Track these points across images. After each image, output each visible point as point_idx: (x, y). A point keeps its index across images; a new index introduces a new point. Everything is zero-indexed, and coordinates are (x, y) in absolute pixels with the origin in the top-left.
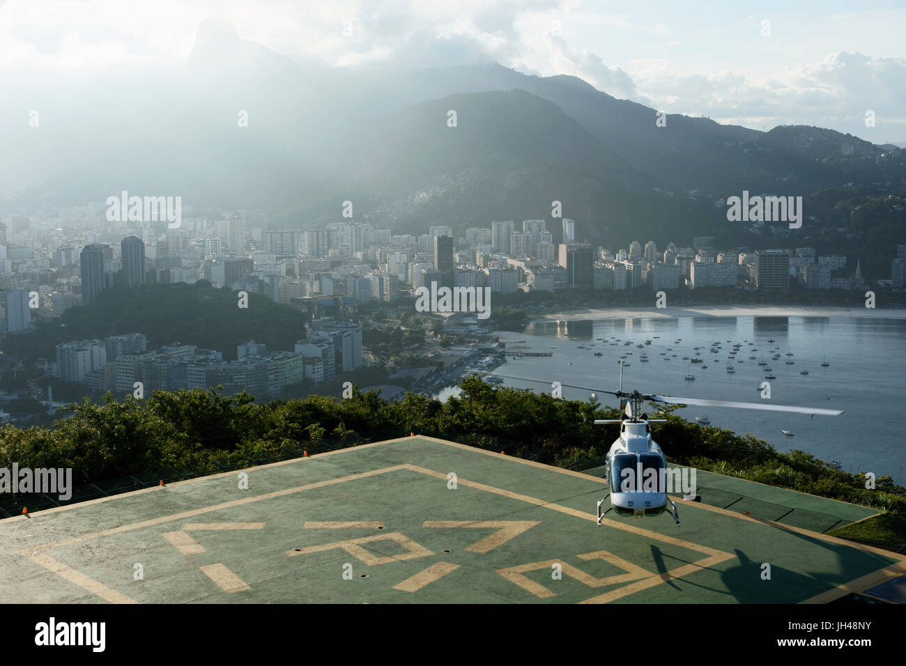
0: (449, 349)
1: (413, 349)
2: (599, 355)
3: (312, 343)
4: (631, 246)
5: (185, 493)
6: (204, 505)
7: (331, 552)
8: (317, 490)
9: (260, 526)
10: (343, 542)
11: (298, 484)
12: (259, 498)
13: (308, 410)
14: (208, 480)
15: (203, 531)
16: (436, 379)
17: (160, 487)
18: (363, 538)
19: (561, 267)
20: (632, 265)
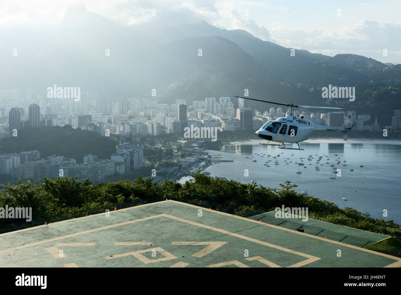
0: (185, 159)
1: (167, 158)
2: (255, 161)
3: (119, 155)
4: (270, 110)
5: (57, 228)
6: (66, 234)
7: (127, 257)
8: (121, 226)
9: (93, 244)
10: (133, 252)
11: (112, 224)
12: (93, 230)
13: (117, 188)
14: (69, 222)
15: (66, 247)
16: (178, 173)
17: (45, 225)
18: (143, 250)
19: (237, 119)
20: (271, 119)
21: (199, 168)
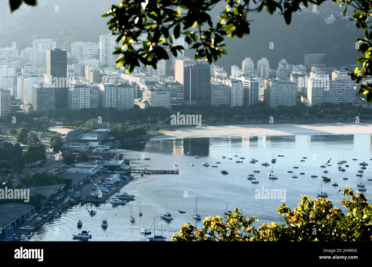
0: (74, 167)
1: (36, 166)
2: (225, 173)
4: (244, 63)
16: (65, 197)
19: (177, 83)
20: (249, 81)
21: (109, 188)
